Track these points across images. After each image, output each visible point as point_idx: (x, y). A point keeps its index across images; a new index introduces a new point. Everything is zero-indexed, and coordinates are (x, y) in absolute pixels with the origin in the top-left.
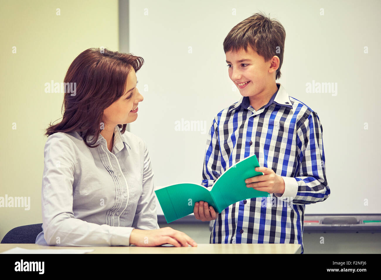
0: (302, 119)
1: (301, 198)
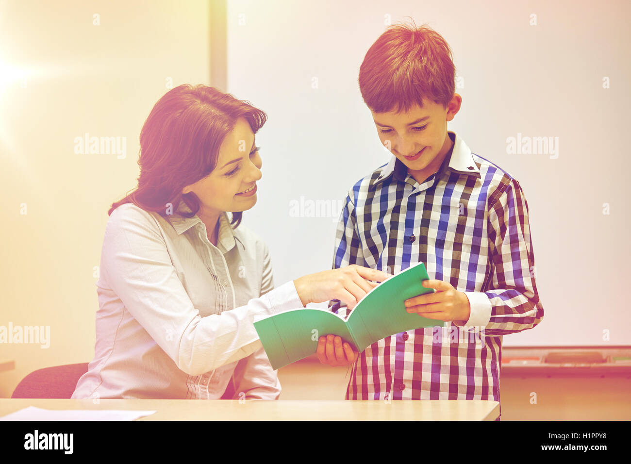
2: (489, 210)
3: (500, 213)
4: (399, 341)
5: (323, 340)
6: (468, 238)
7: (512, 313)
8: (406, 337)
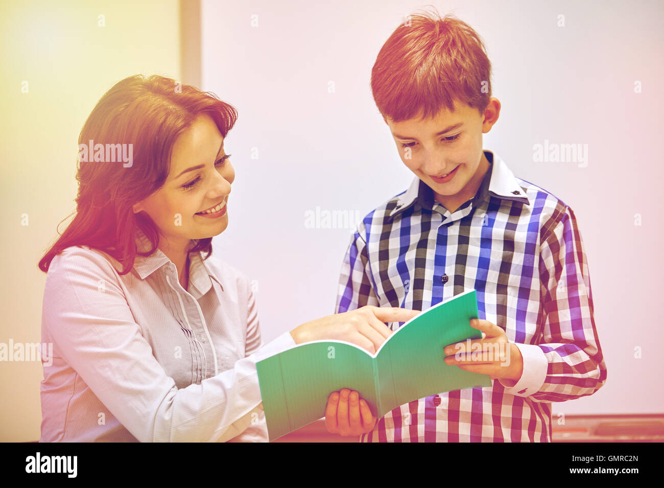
0: (549, 223)
1: (552, 388)
2: (541, 243)
3: (555, 247)
4: (429, 406)
5: (336, 397)
6: (514, 278)
7: (572, 372)
8: (437, 401)
